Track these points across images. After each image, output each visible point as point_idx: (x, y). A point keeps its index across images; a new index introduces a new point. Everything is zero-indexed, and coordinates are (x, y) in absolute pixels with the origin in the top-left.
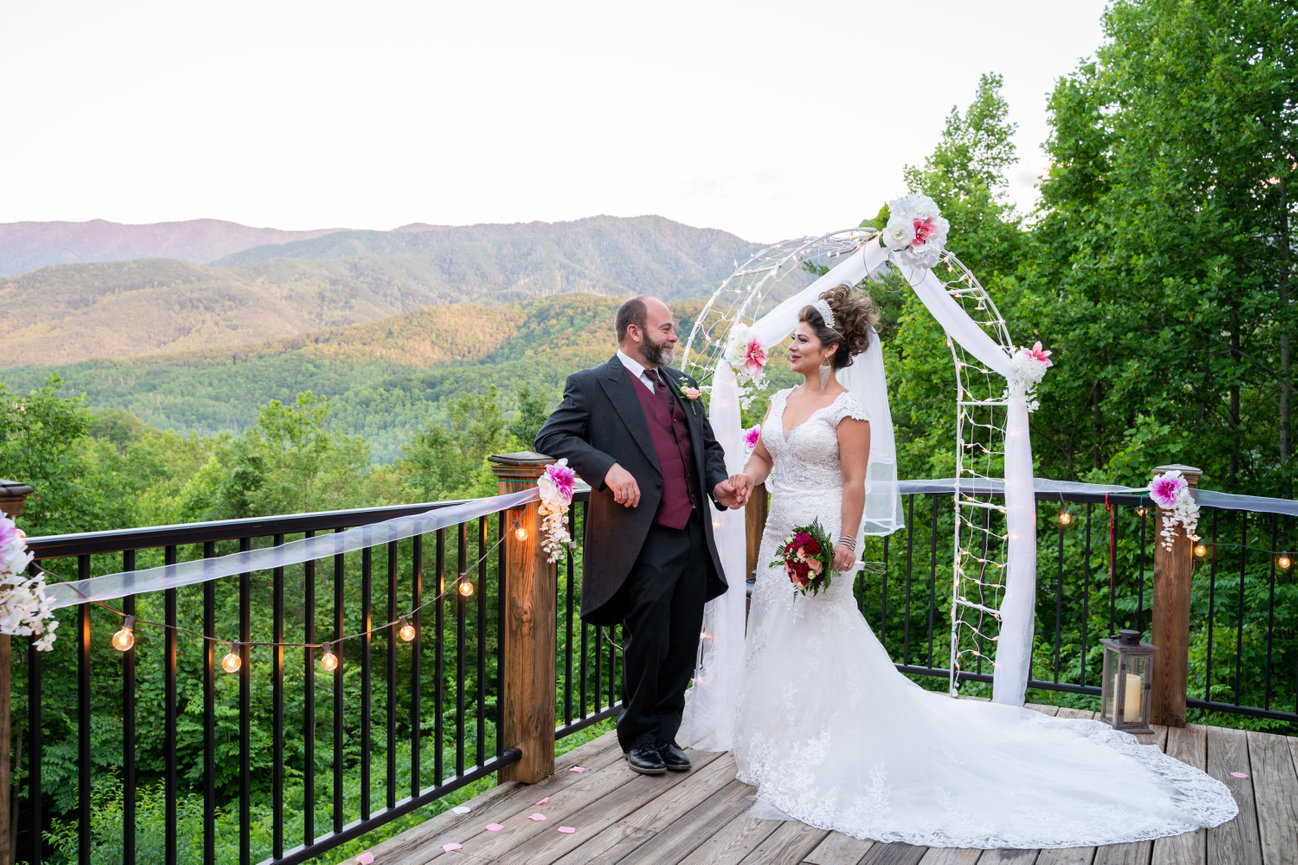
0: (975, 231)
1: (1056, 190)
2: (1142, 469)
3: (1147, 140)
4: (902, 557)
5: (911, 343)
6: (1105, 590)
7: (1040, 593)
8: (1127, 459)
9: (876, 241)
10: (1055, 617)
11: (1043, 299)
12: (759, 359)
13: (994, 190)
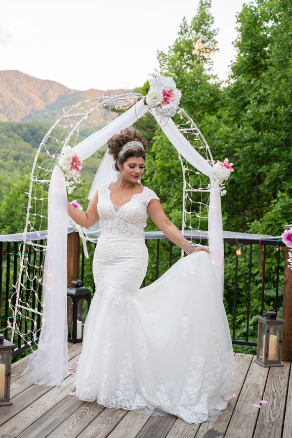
0: (196, 90)
1: (240, 68)
2: (280, 221)
3: (288, 43)
4: (154, 268)
5: (160, 151)
6: (260, 285)
7: (226, 287)
8: (272, 215)
9: (142, 101)
10: (234, 299)
11: (231, 129)
12: (78, 166)
13: (206, 66)
